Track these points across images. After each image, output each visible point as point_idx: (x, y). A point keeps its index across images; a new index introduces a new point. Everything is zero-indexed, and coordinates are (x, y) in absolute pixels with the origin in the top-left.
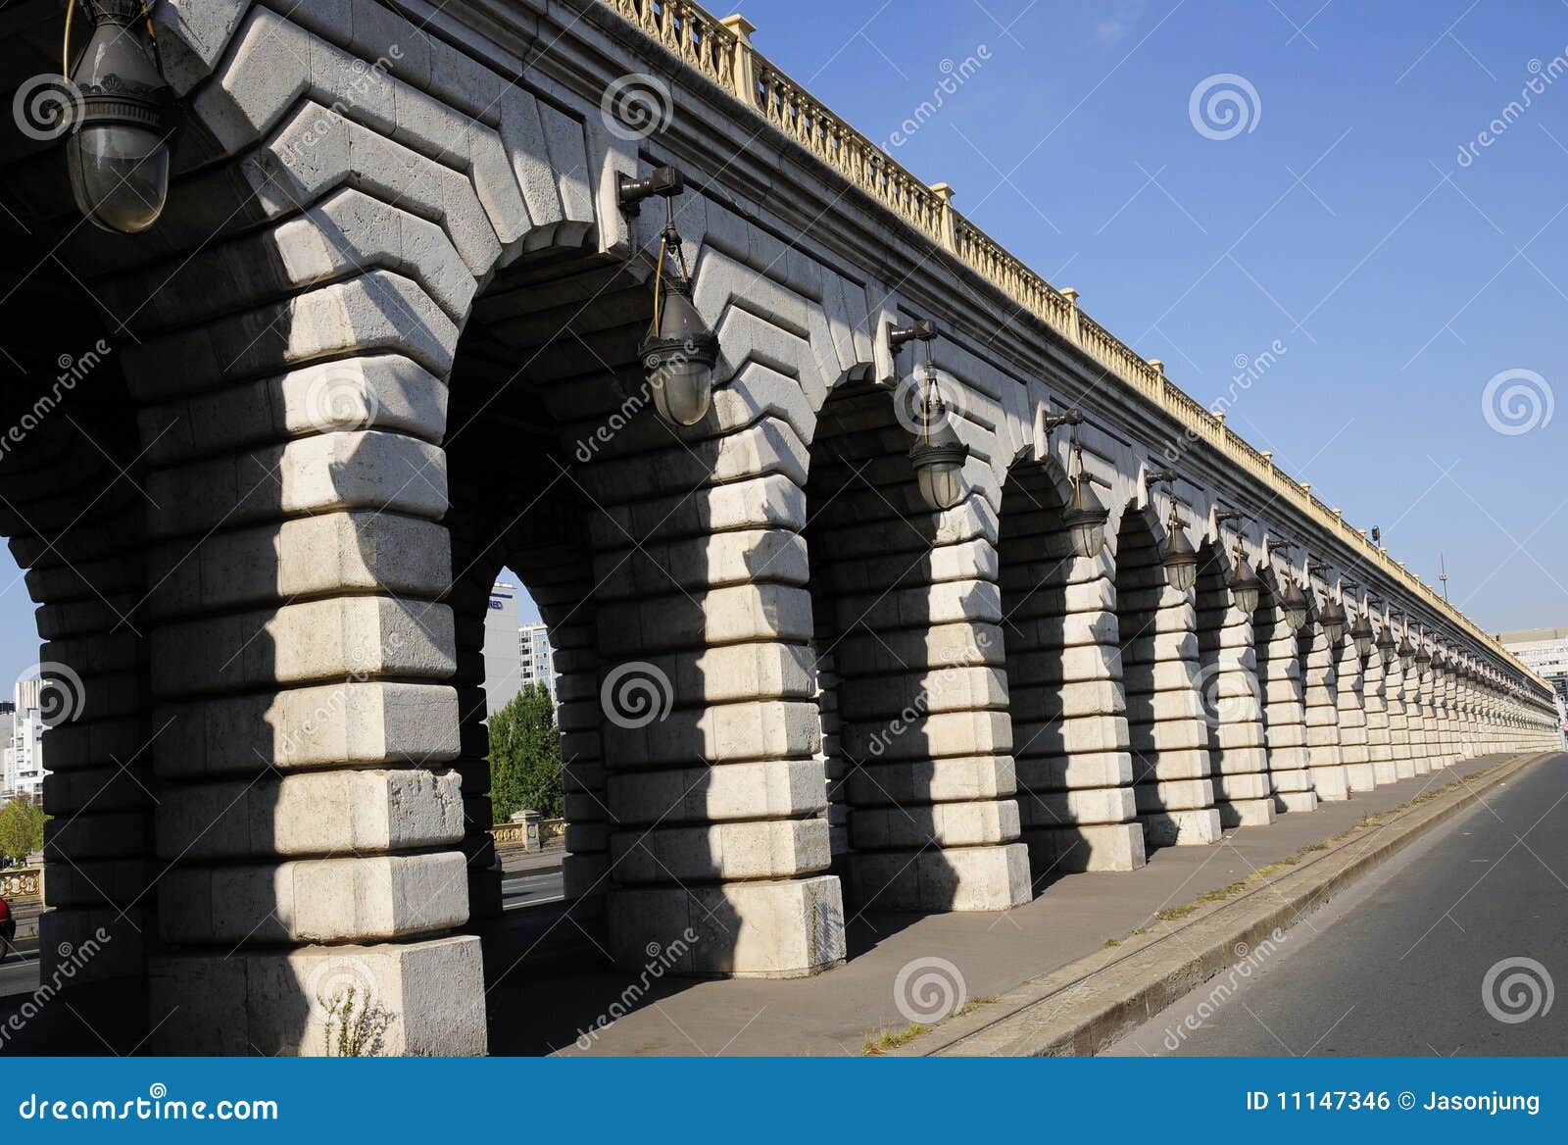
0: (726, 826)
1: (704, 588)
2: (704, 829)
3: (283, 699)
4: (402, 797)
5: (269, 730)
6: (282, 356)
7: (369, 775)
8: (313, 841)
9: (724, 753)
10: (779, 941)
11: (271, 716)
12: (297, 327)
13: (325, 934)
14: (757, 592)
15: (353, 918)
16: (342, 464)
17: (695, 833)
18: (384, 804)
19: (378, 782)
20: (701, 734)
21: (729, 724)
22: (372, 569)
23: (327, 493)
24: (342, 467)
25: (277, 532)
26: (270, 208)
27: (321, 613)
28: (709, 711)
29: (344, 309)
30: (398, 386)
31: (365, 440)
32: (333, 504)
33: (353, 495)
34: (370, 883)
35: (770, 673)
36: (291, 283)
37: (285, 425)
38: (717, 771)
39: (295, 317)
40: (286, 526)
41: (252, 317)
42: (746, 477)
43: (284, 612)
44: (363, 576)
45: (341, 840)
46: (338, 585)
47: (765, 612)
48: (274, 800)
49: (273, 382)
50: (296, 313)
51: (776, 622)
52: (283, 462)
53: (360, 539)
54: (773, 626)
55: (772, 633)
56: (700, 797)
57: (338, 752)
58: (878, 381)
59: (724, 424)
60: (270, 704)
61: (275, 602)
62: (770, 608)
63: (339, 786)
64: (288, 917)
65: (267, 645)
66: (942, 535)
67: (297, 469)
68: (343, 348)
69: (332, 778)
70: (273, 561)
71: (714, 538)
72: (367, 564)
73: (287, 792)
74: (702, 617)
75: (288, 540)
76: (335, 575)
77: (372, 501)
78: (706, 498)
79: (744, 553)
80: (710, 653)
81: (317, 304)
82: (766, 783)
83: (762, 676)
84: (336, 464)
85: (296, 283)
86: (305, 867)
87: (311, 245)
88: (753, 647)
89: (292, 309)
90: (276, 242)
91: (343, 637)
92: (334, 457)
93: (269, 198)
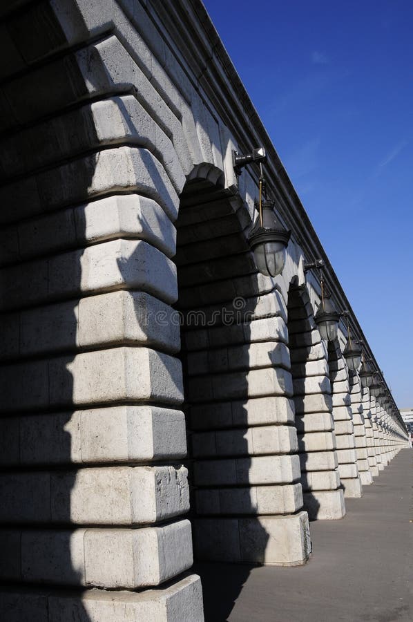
0: (258, 488)
1: (247, 369)
2: (247, 490)
3: (77, 415)
4: (162, 486)
5: (68, 437)
6: (86, 191)
7: (141, 470)
8: (100, 517)
9: (258, 451)
10: (289, 547)
11: (70, 427)
12: (99, 171)
13: (108, 583)
14: (275, 372)
15: (132, 574)
16: (126, 259)
17: (242, 491)
18: (153, 491)
19: (148, 476)
20: (246, 441)
21: (261, 436)
22: (144, 329)
23: (116, 277)
24: (126, 262)
25: (77, 304)
26: (90, 87)
27: (108, 357)
28: (250, 430)
29: (130, 161)
30: (156, 218)
31: (139, 246)
32: (118, 285)
33: (132, 280)
34: (143, 548)
35: (282, 412)
36: (98, 140)
37: (85, 236)
38: (254, 460)
39: (98, 165)
40: (83, 301)
41: (67, 166)
42: (269, 316)
43: (80, 358)
44: (138, 333)
45: (123, 516)
46: (121, 338)
47: (279, 381)
48: (71, 485)
49: (78, 209)
50: (99, 161)
51: (284, 387)
52: (83, 259)
53: (136, 309)
54: (282, 388)
55: (282, 392)
56: (245, 473)
57: (122, 453)
58: (299, 285)
59: (261, 290)
60: (68, 419)
61: (73, 351)
62: (281, 379)
63: (121, 478)
64: (80, 569)
65: (68, 380)
66: (311, 356)
67: (92, 263)
68: (128, 186)
69: (115, 472)
70: (73, 324)
71: (252, 345)
72: (141, 325)
73: (80, 480)
74: (246, 384)
75: (84, 310)
76: (120, 332)
77: (144, 285)
78: (248, 326)
79: (269, 352)
80: (250, 401)
81: (114, 156)
82: (281, 467)
83: (278, 414)
84: (122, 258)
85: (102, 141)
86: (93, 534)
87: (114, 118)
88: (273, 399)
89: (97, 159)
90: (91, 112)
91: (125, 374)
92: (120, 254)
93: (90, 80)
